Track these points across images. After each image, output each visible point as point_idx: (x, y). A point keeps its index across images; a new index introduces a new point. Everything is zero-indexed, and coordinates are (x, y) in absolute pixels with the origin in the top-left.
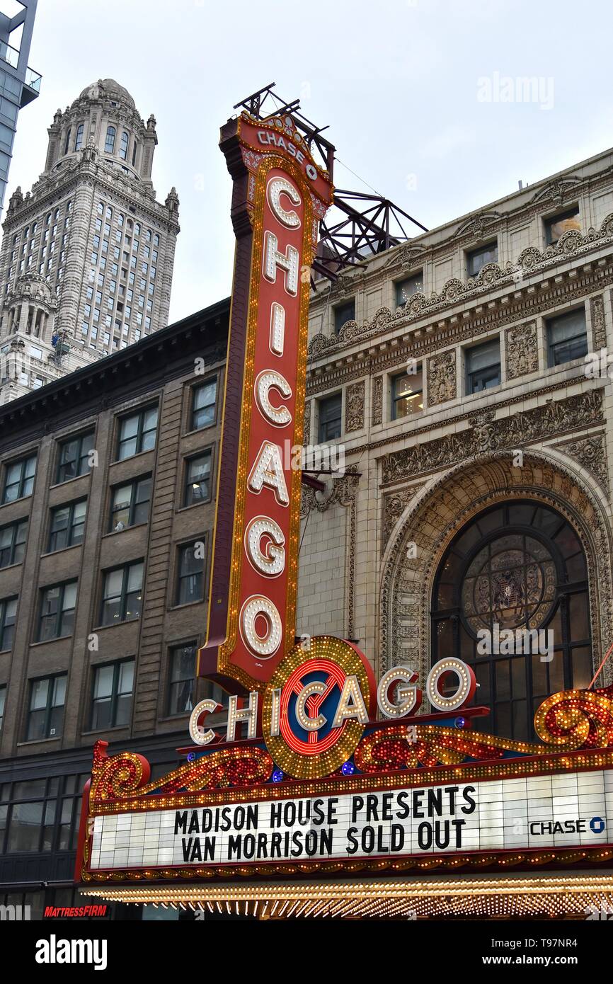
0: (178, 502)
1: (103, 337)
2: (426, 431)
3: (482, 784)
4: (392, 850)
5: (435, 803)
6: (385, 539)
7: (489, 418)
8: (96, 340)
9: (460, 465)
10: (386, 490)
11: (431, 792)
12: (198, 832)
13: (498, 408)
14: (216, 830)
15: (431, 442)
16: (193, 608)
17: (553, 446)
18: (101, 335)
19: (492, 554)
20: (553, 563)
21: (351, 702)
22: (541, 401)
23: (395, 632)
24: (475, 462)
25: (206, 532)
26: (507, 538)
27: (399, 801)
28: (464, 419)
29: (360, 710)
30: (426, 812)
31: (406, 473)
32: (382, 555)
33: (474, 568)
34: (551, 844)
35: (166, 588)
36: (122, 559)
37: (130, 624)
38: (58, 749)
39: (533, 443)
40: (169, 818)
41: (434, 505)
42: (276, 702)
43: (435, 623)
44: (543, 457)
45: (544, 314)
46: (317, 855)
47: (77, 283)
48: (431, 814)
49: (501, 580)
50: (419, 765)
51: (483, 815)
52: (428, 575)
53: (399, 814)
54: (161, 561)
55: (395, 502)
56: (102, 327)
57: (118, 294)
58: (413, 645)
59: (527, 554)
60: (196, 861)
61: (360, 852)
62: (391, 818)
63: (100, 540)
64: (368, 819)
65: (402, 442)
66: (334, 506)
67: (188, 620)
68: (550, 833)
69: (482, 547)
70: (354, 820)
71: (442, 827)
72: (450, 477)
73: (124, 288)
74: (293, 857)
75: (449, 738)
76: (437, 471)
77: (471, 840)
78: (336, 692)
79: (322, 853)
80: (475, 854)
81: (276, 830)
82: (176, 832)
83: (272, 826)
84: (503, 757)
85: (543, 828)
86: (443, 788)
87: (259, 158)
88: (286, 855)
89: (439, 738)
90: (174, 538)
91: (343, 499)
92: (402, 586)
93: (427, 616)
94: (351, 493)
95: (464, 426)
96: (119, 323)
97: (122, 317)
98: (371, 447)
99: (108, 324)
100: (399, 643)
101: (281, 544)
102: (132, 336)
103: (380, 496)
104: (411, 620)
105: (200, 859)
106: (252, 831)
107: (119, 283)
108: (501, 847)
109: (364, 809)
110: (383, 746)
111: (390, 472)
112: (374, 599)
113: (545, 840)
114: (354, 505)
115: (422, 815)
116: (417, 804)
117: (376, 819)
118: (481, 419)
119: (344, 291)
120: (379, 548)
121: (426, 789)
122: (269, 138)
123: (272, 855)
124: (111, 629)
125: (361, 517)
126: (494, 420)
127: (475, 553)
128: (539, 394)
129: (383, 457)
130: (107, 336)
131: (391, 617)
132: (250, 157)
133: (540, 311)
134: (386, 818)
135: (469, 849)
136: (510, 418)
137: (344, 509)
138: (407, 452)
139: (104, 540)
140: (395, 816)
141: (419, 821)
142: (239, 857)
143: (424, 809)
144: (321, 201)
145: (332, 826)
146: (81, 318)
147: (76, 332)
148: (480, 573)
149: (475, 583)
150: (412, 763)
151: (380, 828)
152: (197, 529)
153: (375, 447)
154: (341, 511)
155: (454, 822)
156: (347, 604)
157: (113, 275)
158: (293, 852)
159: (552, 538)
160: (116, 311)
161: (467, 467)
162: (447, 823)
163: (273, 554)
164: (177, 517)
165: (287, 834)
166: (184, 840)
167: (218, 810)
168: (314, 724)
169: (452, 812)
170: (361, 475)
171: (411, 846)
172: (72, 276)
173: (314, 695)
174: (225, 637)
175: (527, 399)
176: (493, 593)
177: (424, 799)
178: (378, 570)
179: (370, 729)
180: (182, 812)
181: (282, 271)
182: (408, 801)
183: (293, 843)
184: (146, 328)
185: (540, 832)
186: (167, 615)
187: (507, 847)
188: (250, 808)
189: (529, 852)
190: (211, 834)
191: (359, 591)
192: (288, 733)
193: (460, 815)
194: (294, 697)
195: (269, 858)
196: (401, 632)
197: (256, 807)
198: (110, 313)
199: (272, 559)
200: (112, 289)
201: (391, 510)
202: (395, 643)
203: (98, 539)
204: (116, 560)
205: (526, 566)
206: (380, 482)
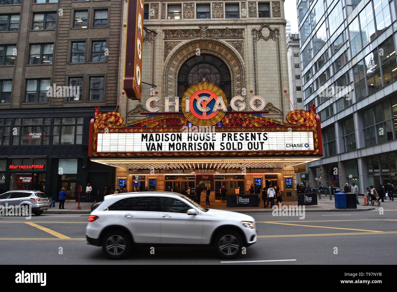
0: (72, 25)
2: (183, 26)
3: (269, 132)
4: (238, 149)
5: (253, 137)
6: (166, 56)
7: (206, 27)
9: (195, 39)
10: (166, 41)
11: (252, 134)
12: (153, 141)
13: (210, 25)
14: (163, 141)
15: (184, 30)
16: (81, 65)
17: (227, 41)
19: (199, 68)
20: (219, 74)
21: (220, 104)
22: (224, 27)
24: (201, 40)
25: (86, 39)
26: (204, 64)
27: (240, 136)
28: (197, 25)
29: (224, 108)
30: (250, 139)
31: (174, 37)
32: (164, 60)
33: (192, 71)
34: (292, 150)
35: (67, 55)
36: (42, 41)
37: (47, 66)
39: (220, 39)
40: (139, 135)
42: (188, 102)
43: (178, 85)
44: (224, 44)
46: (208, 150)
48: (252, 140)
49: (202, 76)
50: (247, 125)
51: (270, 141)
52: (177, 70)
53: (240, 140)
54: (64, 45)
55: (170, 45)
58: (172, 90)
59: (211, 70)
60: (153, 150)
61: (226, 150)
62: (237, 140)
63: (29, 32)
64: (228, 140)
65: (173, 27)
66: (146, 41)
67: (78, 69)
68: (292, 147)
69: (196, 65)
70: (223, 140)
71: (256, 144)
72: (191, 42)
74: (198, 150)
75: (257, 119)
76: (186, 39)
77: (266, 148)
78: (213, 101)
79: (210, 149)
80: (267, 152)
81: (190, 142)
82: (142, 141)
83: (188, 140)
84: (276, 126)
85: (290, 146)
86: (256, 133)
88: (195, 149)
89: (254, 118)
90: (69, 38)
91: (150, 40)
93: (177, 82)
94: (152, 38)
95: (197, 28)
98: (161, 25)
101: (141, 49)
103: (163, 42)
104: (171, 82)
105: (155, 150)
106: (179, 141)
108: (276, 150)
109: (227, 137)
110: (233, 119)
111: (167, 35)
113: (291, 149)
114: (154, 43)
115: (249, 140)
116: (247, 137)
117: (231, 140)
118: (204, 27)
120: (163, 58)
121: (250, 133)
123: (189, 149)
124: (37, 66)
125: (157, 47)
126: (208, 28)
127: (193, 66)
128: (224, 25)
129: (165, 30)
134: (235, 140)
135: (265, 150)
136: (213, 30)
137: (151, 43)
138: (175, 30)
139: (30, 32)
140: (239, 140)
141: (248, 142)
142: (174, 149)
143: (249, 138)
145: (214, 142)
148: (195, 73)
149: (193, 75)
150: (244, 125)
151: (233, 143)
152: (81, 37)
153: (163, 26)
154: (149, 44)
155: (260, 143)
156: (152, 74)
158: (198, 149)
159: (220, 67)
161: (198, 40)
162: (258, 143)
164: (71, 31)
165: (195, 143)
166: (147, 144)
167: (163, 135)
168: (204, 110)
169: (260, 140)
170: (157, 34)
171: (245, 148)
173: (204, 101)
174: (133, 77)
175: (220, 25)
176: (199, 79)
177: (249, 136)
178: (163, 65)
179: (227, 114)
180: (145, 134)
182: (244, 136)
183: (198, 146)
185: (289, 146)
186: (67, 65)
187: (278, 150)
188: (178, 135)
189: (285, 152)
190: (160, 142)
191: (156, 70)
192: (193, 111)
193: (262, 141)
194: (195, 100)
195: (188, 150)
197: (181, 134)
201: (168, 48)
203: (27, 31)
204: (38, 41)
205: (210, 74)
206: (164, 38)
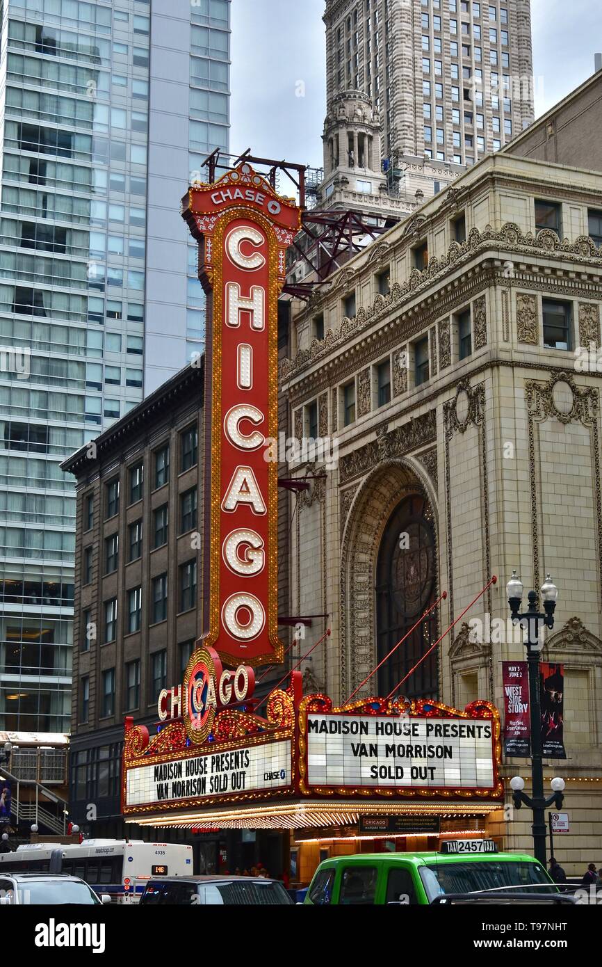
1: (452, 140)
2: (356, 440)
3: (252, 748)
7: (385, 430)
8: (443, 145)
9: (374, 469)
10: (342, 488)
12: (162, 780)
13: (389, 422)
15: (360, 449)
17: (416, 456)
18: (448, 137)
22: (408, 418)
23: (352, 605)
26: (411, 526)
27: (226, 759)
28: (374, 430)
31: (350, 474)
32: (341, 542)
38: (113, 724)
39: (406, 453)
40: (152, 770)
41: (368, 500)
43: (378, 597)
44: (411, 466)
45: (410, 340)
47: (408, 81)
49: (409, 560)
52: (373, 558)
53: (226, 768)
55: (346, 498)
56: (449, 127)
57: (462, 80)
59: (420, 540)
65: (346, 448)
70: (212, 771)
71: (239, 776)
72: (370, 480)
73: (470, 69)
74: (193, 796)
75: (242, 719)
76: (364, 474)
82: (155, 780)
84: (258, 731)
86: (239, 751)
87: (215, 219)
88: (191, 794)
89: (239, 718)
91: (320, 495)
92: (357, 568)
93: (374, 591)
94: (322, 490)
95: (374, 436)
96: (469, 116)
97: (472, 108)
99: (456, 120)
100: (355, 615)
101: (260, 547)
102: (488, 128)
103: (339, 494)
104: (364, 594)
107: (461, 65)
110: (222, 722)
111: (343, 473)
112: (337, 580)
113: (269, 784)
118: (382, 432)
119: (316, 307)
120: (339, 538)
122: (223, 196)
125: (328, 512)
126: (387, 432)
128: (407, 412)
129: (339, 460)
130: (456, 136)
131: (349, 594)
132: (205, 222)
133: (407, 338)
136: (396, 431)
137: (320, 505)
138: (350, 456)
141: (232, 772)
142: (176, 796)
144: (288, 230)
145: (205, 775)
146: (420, 122)
147: (416, 142)
149: (397, 563)
150: (231, 735)
151: (220, 776)
154: (318, 507)
156: (323, 585)
157: (452, 57)
158: (193, 792)
160: (463, 102)
161: (378, 471)
162: (240, 773)
163: (251, 557)
165: (191, 781)
166: (158, 786)
170: (327, 475)
172: (400, 74)
174: (209, 630)
175: (402, 415)
176: (406, 571)
178: (339, 556)
181: (246, 314)
183: (193, 787)
184: (505, 112)
190: (167, 781)
196: (358, 605)
198: (456, 105)
199: (251, 561)
200: (454, 76)
201: (344, 505)
202: (352, 615)
205: (420, 551)
206: (339, 481)
